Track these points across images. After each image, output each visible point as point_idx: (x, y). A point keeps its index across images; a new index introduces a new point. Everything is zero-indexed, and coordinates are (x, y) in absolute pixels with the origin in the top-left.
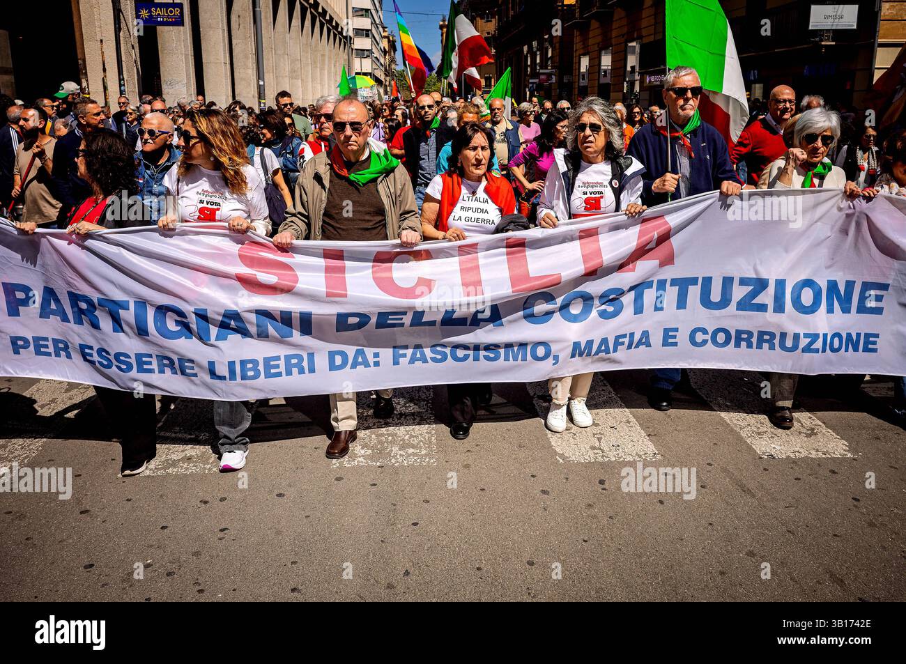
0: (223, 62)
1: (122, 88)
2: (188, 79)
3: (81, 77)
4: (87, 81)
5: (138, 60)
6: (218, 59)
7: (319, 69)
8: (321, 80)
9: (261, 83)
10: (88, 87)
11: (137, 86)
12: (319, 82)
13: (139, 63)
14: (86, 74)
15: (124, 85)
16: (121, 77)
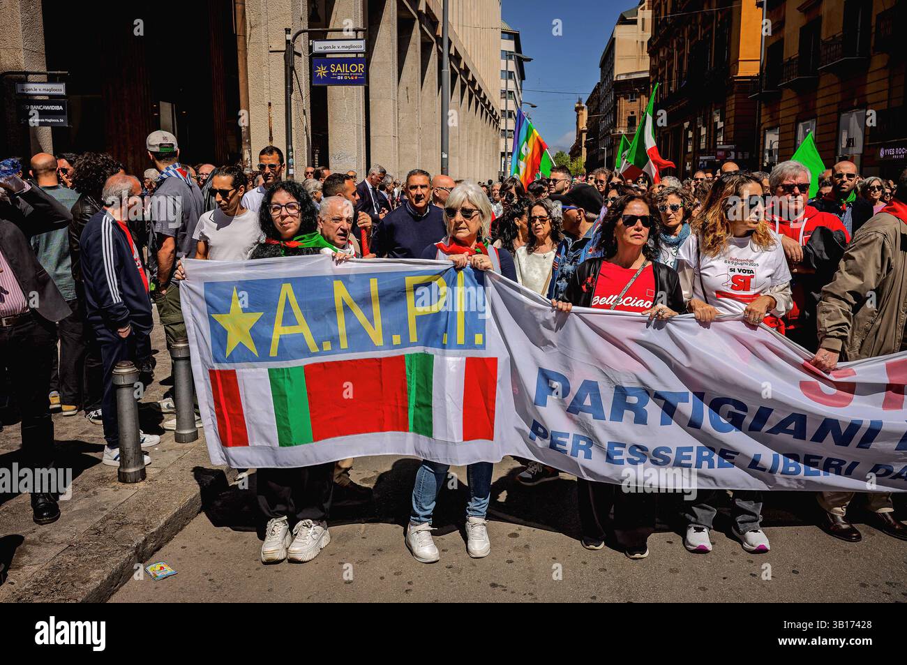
0: (392, 134)
1: (290, 160)
2: (359, 152)
3: (243, 147)
4: (250, 152)
5: (310, 128)
6: (387, 132)
7: (473, 147)
8: (475, 157)
9: (445, 156)
10: (251, 160)
11: (306, 159)
12: (473, 160)
13: (310, 132)
14: (249, 143)
15: (292, 157)
16: (290, 148)
